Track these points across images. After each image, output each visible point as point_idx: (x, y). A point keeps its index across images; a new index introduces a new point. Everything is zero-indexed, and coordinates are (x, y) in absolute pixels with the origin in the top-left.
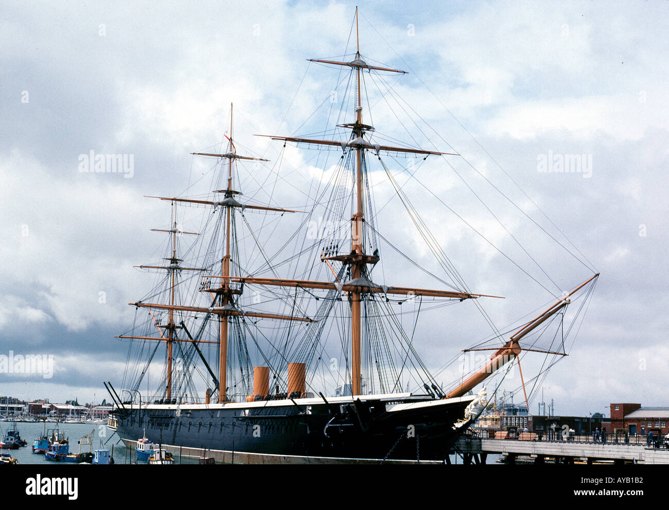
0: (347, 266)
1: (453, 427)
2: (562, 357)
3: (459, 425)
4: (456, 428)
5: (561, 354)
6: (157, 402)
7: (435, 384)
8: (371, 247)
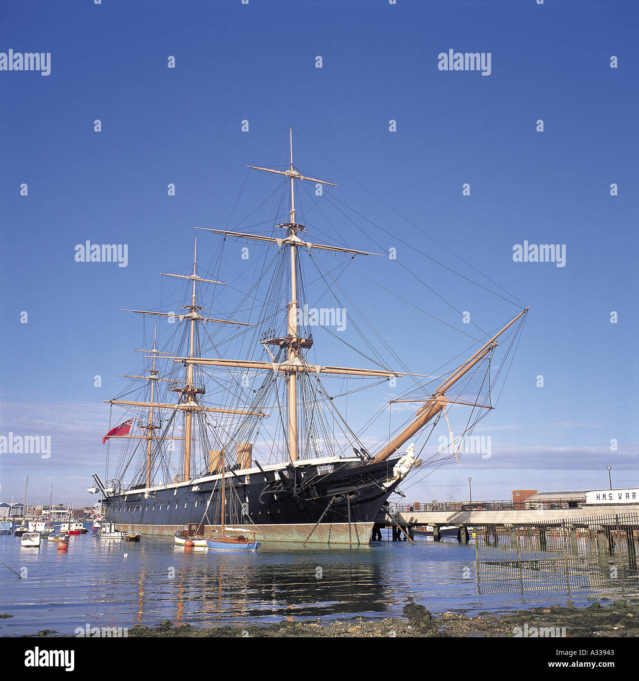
0: (284, 349)
1: (382, 487)
2: (489, 411)
3: (388, 484)
4: (385, 487)
5: (488, 407)
6: (133, 488)
7: (364, 448)
8: (306, 333)
